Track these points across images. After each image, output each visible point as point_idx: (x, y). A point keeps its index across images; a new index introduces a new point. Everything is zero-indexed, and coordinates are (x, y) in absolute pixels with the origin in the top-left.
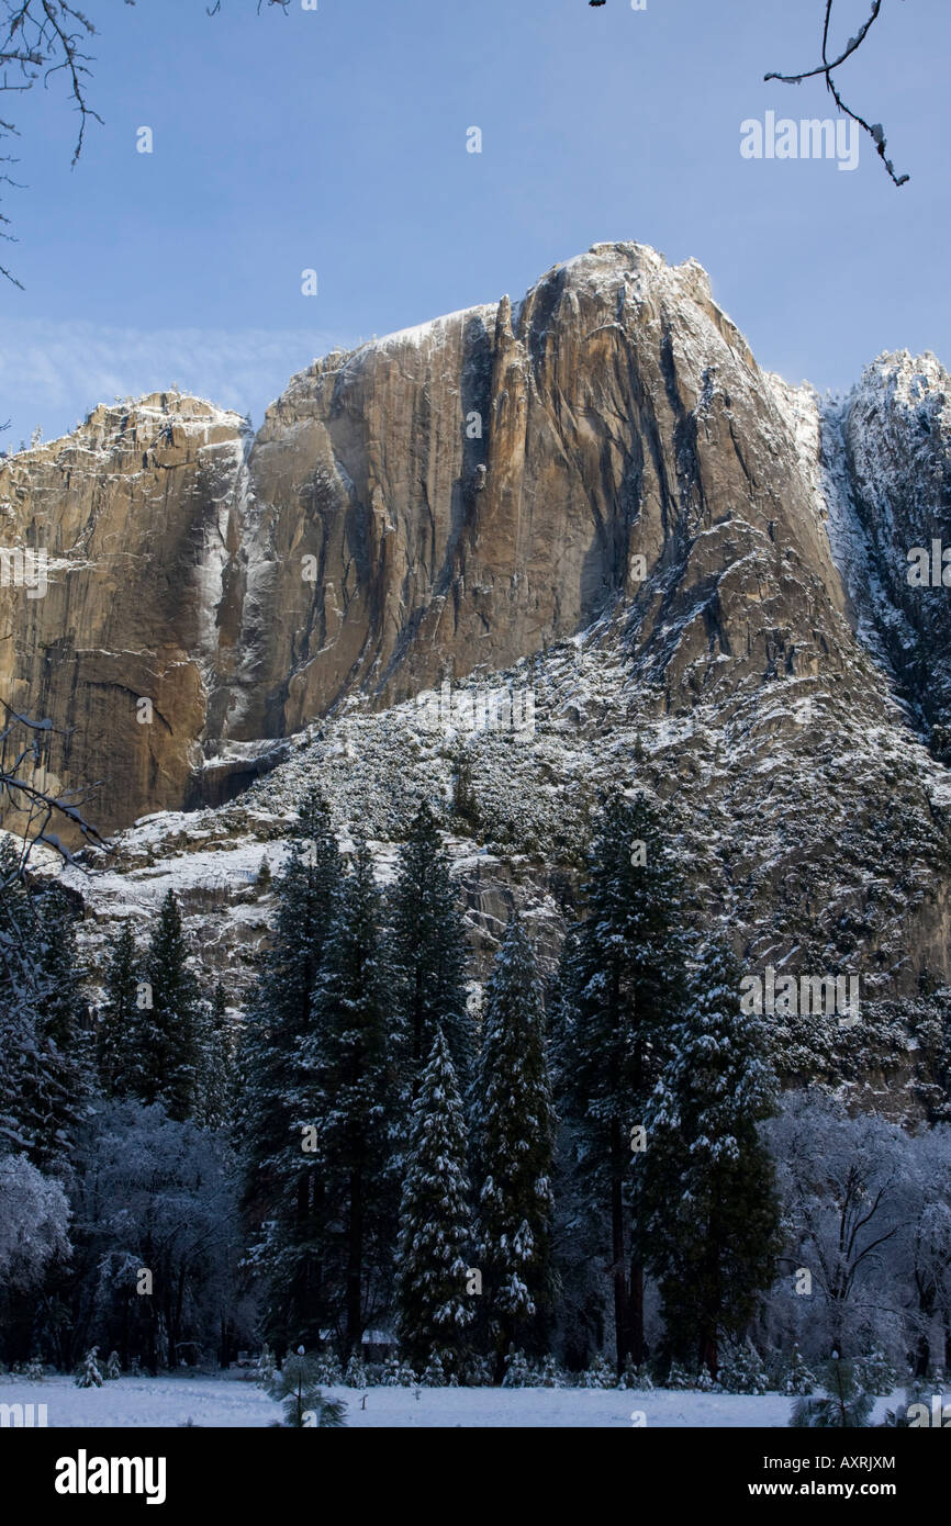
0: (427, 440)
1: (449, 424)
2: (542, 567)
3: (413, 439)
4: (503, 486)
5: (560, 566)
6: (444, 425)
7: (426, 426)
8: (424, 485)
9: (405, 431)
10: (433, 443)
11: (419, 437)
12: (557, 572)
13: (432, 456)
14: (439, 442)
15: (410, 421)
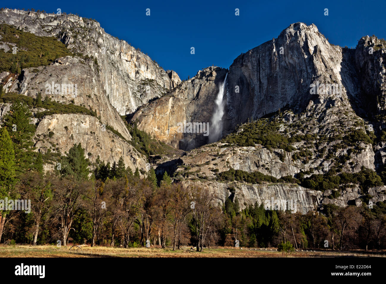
0: (260, 69)
1: (264, 64)
2: (283, 90)
3: (257, 69)
4: (275, 75)
5: (287, 90)
6: (263, 65)
7: (260, 66)
8: (260, 77)
9: (255, 67)
10: (261, 69)
11: (258, 68)
12: (286, 91)
13: (261, 71)
14: (262, 69)
15: (256, 65)
